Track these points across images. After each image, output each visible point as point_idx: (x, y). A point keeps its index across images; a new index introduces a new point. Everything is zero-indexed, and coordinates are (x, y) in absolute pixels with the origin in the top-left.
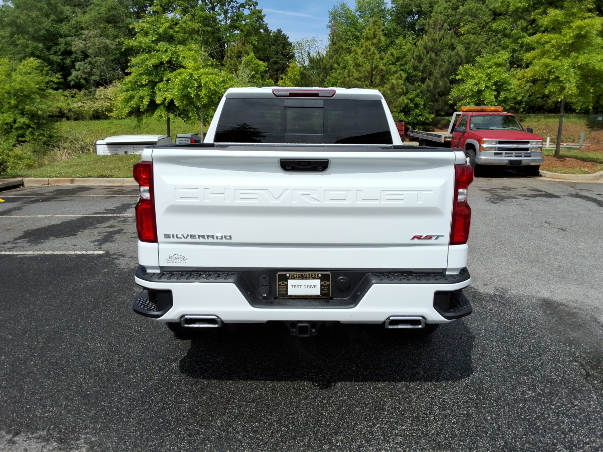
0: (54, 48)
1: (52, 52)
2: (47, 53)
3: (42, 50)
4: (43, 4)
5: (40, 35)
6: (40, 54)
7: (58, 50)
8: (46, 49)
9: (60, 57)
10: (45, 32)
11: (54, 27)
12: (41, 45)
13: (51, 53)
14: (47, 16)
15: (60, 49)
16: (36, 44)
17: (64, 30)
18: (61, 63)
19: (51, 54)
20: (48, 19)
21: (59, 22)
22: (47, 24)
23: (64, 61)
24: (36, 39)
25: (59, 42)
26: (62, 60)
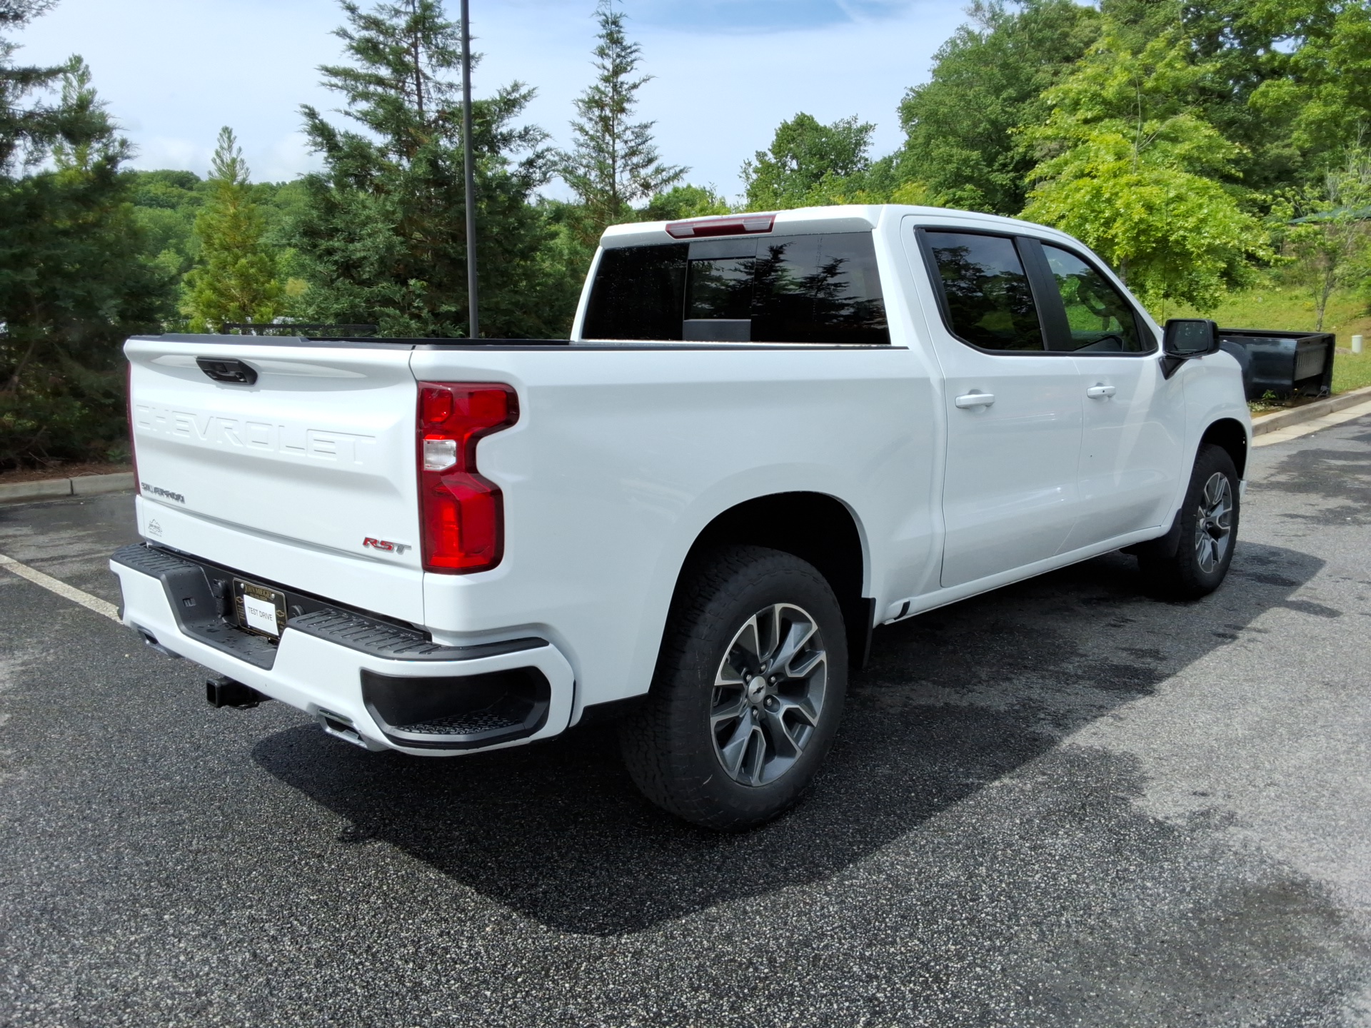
0: (1001, 159)
1: (996, 166)
2: (986, 170)
3: (977, 163)
4: (992, 69)
5: (979, 133)
6: (973, 172)
7: (1008, 161)
8: (984, 160)
9: (1012, 174)
10: (988, 126)
11: (1006, 112)
12: (975, 155)
13: (995, 168)
14: (998, 91)
15: (1012, 158)
16: (965, 153)
17: (1025, 117)
18: (1010, 188)
19: (993, 171)
20: (998, 98)
21: (1018, 101)
22: (994, 107)
23: (1018, 182)
24: (969, 143)
25: (1012, 144)
26: (1013, 180)
